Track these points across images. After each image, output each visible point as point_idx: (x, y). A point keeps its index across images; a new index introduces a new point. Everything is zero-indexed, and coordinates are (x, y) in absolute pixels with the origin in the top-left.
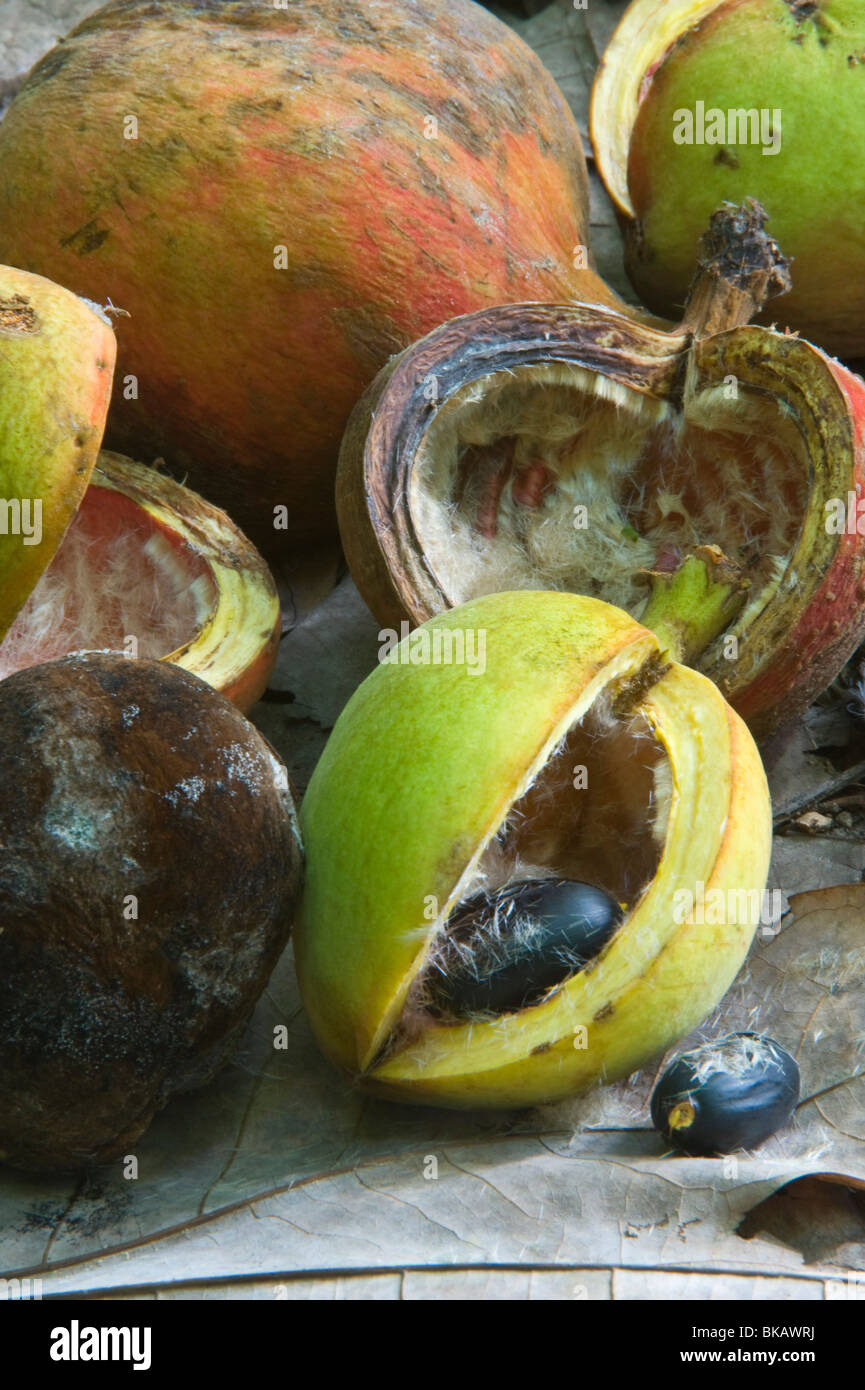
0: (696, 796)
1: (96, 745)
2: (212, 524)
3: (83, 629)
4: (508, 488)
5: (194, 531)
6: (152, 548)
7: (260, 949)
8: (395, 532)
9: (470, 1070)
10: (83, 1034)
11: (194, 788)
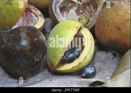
0: (88, 41)
1: (26, 35)
2: (38, 12)
3: (25, 22)
4: (65, 12)
5: (36, 12)
6: (32, 14)
7: (42, 56)
8: (56, 14)
9: (66, 69)
10: (23, 64)
11: (36, 39)
